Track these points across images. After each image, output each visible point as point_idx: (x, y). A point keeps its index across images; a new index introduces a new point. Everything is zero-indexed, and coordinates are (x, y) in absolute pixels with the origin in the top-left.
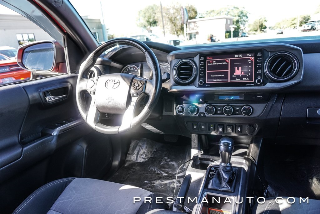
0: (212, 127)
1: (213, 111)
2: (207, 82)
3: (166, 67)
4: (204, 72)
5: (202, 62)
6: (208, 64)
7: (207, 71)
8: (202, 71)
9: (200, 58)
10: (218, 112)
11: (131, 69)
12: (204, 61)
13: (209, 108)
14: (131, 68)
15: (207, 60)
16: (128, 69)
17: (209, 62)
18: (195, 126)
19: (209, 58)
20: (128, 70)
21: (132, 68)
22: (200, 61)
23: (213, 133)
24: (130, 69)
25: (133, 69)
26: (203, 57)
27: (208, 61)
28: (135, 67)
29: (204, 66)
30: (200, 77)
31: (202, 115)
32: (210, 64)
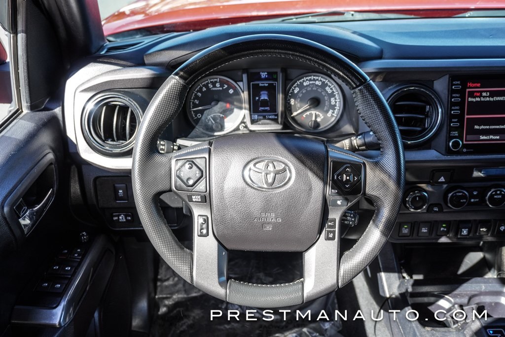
0: (444, 227)
1: (465, 201)
2: (466, 141)
3: (317, 83)
4: (460, 118)
5: (458, 95)
6: (470, 99)
7: (467, 115)
8: (454, 116)
9: (451, 84)
10: (472, 200)
11: (214, 86)
12: (462, 93)
13: (458, 194)
14: (214, 84)
15: (468, 90)
16: (206, 86)
17: (472, 94)
18: (406, 228)
19: (470, 84)
20: (204, 89)
21: (218, 85)
22: (452, 92)
23: (444, 240)
24: (210, 86)
25: (222, 86)
26: (459, 82)
27: (469, 92)
28: (227, 83)
29: (461, 104)
30: (451, 129)
31: (436, 209)
32: (474, 100)
